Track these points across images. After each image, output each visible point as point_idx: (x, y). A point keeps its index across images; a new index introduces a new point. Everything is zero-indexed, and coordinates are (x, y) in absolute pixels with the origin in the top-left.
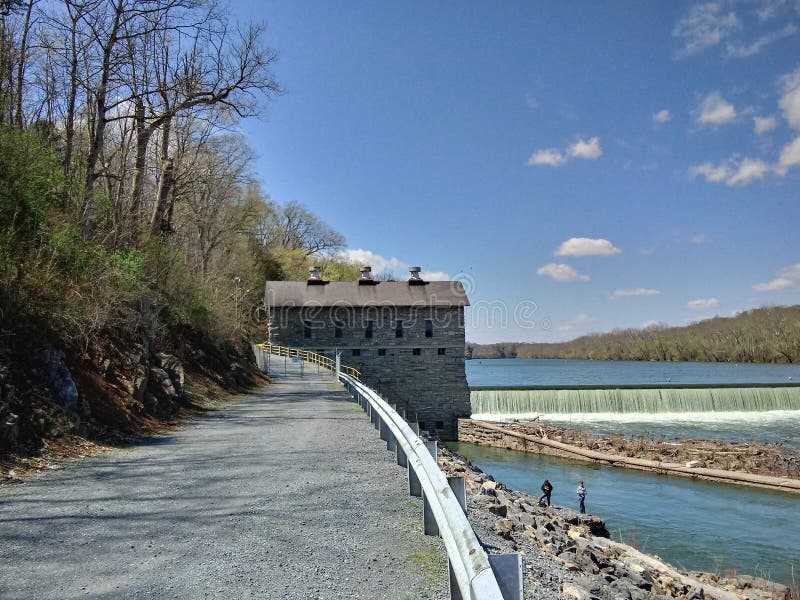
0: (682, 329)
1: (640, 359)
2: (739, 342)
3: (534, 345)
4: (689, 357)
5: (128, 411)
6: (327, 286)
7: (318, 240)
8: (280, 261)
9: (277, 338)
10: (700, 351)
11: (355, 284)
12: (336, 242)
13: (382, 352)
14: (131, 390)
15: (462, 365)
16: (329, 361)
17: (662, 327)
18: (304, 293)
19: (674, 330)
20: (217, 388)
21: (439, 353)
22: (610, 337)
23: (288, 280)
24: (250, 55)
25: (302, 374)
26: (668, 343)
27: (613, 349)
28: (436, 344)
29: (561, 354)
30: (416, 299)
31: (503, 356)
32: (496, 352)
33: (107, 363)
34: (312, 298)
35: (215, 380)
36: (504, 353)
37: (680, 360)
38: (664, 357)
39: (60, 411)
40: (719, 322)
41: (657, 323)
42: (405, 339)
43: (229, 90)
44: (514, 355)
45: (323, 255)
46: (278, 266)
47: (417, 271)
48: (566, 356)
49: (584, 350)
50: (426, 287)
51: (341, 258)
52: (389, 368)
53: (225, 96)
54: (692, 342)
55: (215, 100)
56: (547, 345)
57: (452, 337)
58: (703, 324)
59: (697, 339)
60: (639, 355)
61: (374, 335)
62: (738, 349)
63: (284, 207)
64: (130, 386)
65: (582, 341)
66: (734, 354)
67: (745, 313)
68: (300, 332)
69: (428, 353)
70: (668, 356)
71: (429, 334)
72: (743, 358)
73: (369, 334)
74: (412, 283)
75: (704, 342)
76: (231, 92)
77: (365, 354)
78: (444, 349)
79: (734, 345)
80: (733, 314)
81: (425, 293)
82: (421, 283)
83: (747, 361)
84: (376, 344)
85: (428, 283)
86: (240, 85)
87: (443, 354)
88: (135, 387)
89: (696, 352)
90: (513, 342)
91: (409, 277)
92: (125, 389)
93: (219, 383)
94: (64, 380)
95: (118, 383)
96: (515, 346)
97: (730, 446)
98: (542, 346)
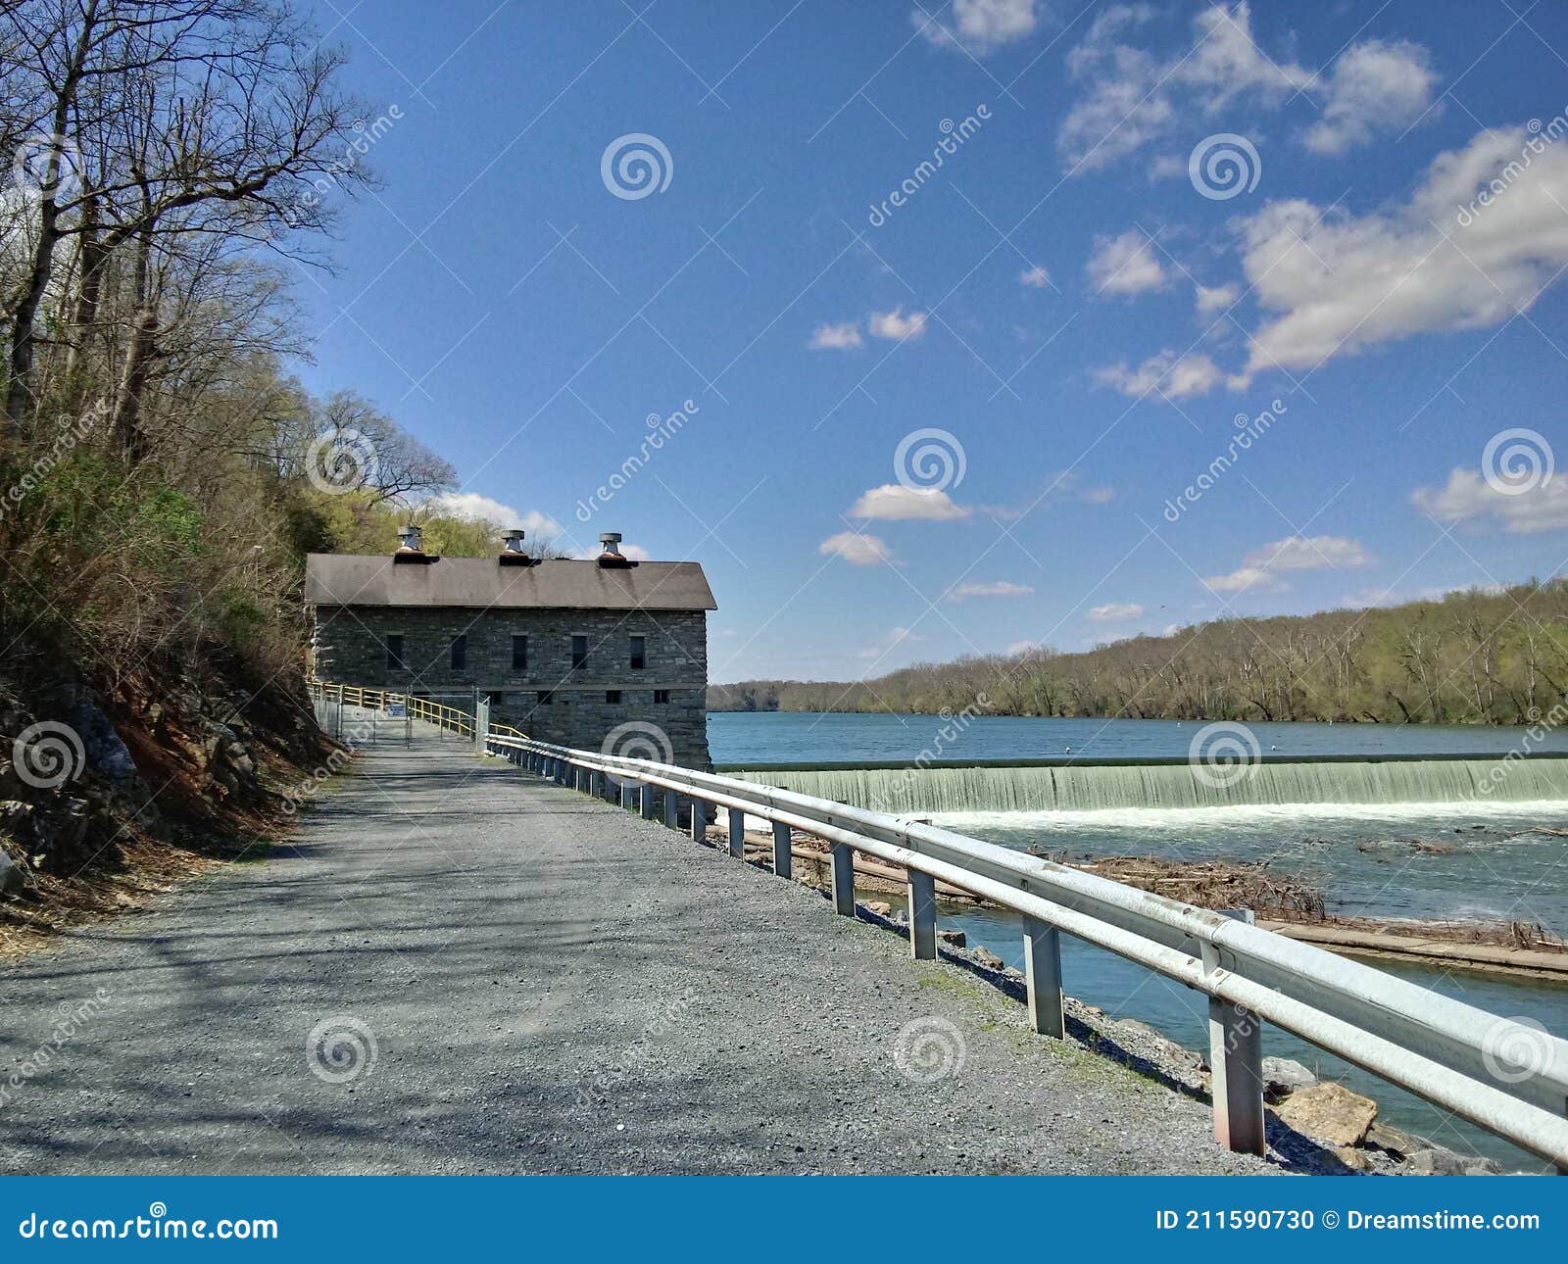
0: (1080, 657)
1: (1005, 714)
2: (1180, 683)
3: (812, 685)
4: (1092, 710)
5: (207, 798)
6: (433, 566)
7: (397, 471)
8: (323, 512)
9: (330, 668)
10: (1114, 700)
11: (492, 563)
12: (436, 477)
13: (545, 697)
14: (202, 761)
15: (701, 724)
16: (454, 715)
17: (1045, 653)
18: (388, 579)
19: (1068, 659)
20: (281, 762)
21: (657, 701)
22: (953, 671)
23: (340, 552)
24: (316, 108)
25: (408, 739)
26: (1057, 684)
27: (956, 693)
28: (651, 684)
29: (861, 704)
30: (614, 594)
31: (751, 707)
32: (739, 699)
33: (156, 711)
34: (405, 590)
35: (275, 747)
36: (755, 700)
37: (1077, 715)
38: (1049, 709)
39: (121, 796)
40: (1148, 647)
41: (1037, 646)
42: (591, 671)
43: (269, 175)
44: (772, 706)
45: (409, 502)
46: (321, 523)
47: (615, 539)
48: (871, 708)
49: (905, 695)
50: (633, 570)
51: (445, 510)
52: (558, 728)
53: (260, 185)
54: (1099, 683)
55: (240, 192)
56: (835, 686)
57: (682, 669)
58: (1118, 649)
59: (1107, 675)
60: (1004, 706)
61: (531, 664)
62: (1178, 696)
63: (326, 403)
64: (198, 753)
65: (902, 677)
66: (1172, 704)
67: (1191, 629)
68: (379, 657)
69: (634, 700)
70: (1056, 709)
71: (638, 663)
72: (1188, 713)
73: (520, 663)
74: (605, 563)
75: (1121, 683)
76: (272, 180)
77: (510, 702)
78: (665, 693)
79: (1171, 688)
80: (1169, 631)
81: (630, 584)
82: (621, 564)
83: (1194, 717)
84: (533, 682)
85: (635, 564)
86: (291, 166)
87: (665, 700)
88: (206, 754)
89: (1104, 699)
90: (773, 678)
91: (598, 551)
92: (191, 758)
93: (284, 753)
94: (104, 741)
95: (176, 747)
96: (775, 688)
97: (1182, 869)
98: (828, 688)
